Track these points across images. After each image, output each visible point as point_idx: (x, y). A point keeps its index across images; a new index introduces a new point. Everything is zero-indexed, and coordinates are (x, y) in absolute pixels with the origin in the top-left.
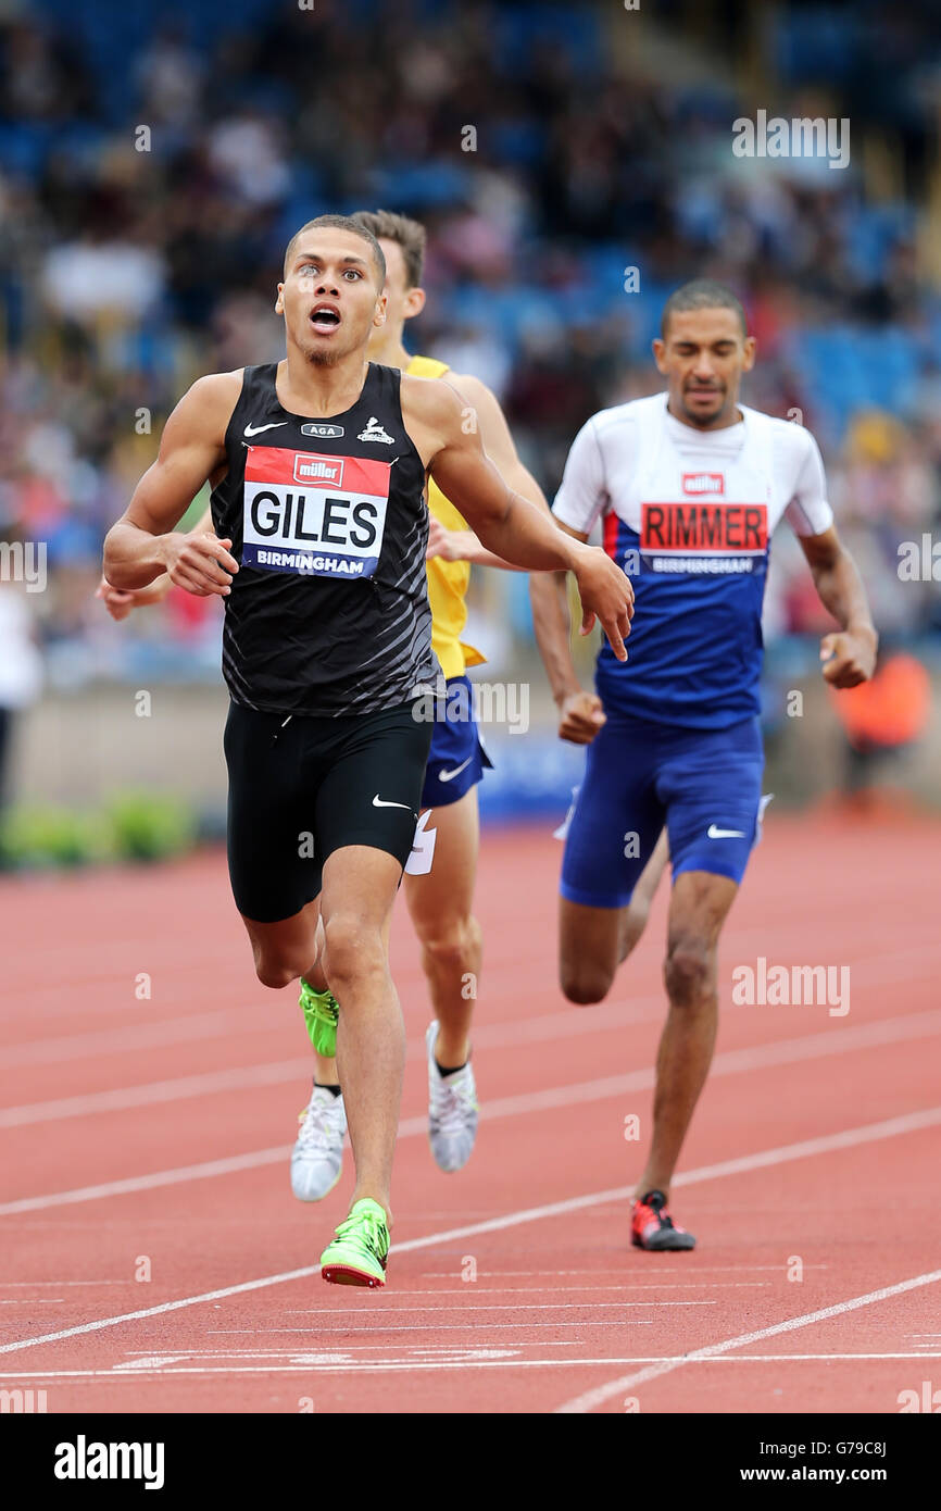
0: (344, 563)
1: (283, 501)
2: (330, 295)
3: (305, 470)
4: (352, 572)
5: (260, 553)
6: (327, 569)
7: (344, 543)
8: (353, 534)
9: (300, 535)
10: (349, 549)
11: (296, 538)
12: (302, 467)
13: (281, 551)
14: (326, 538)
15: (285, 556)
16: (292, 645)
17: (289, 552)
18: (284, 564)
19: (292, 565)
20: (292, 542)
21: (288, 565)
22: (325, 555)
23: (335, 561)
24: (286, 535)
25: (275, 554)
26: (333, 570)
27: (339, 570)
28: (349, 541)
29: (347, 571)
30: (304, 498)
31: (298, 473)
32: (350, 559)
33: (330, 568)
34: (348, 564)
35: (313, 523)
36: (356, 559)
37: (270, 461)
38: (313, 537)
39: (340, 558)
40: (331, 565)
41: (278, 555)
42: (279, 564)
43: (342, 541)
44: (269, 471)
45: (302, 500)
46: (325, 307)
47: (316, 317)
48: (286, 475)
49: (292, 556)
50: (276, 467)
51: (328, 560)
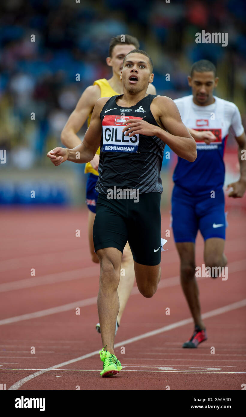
0: (129, 148)
1: (112, 130)
2: (135, 72)
3: (118, 121)
4: (131, 150)
5: (106, 147)
6: (124, 150)
7: (129, 142)
8: (131, 139)
9: (116, 140)
10: (130, 144)
11: (115, 141)
12: (117, 120)
13: (111, 145)
14: (124, 141)
15: (112, 147)
16: (117, 174)
17: (113, 145)
18: (111, 149)
19: (114, 149)
20: (114, 143)
21: (113, 150)
22: (123, 146)
23: (126, 148)
24: (112, 140)
25: (109, 147)
26: (126, 150)
27: (127, 150)
28: (130, 141)
29: (130, 150)
30: (117, 129)
31: (116, 122)
32: (130, 147)
33: (125, 150)
34: (130, 148)
35: (120, 137)
36: (132, 146)
37: (109, 119)
38: (120, 141)
39: (128, 146)
40: (125, 149)
41: (110, 147)
42: (110, 149)
43: (128, 141)
44: (109, 122)
45: (116, 130)
46: (133, 76)
47: (131, 79)
48: (113, 122)
49: (114, 147)
50: (111, 121)
51: (124, 147)
